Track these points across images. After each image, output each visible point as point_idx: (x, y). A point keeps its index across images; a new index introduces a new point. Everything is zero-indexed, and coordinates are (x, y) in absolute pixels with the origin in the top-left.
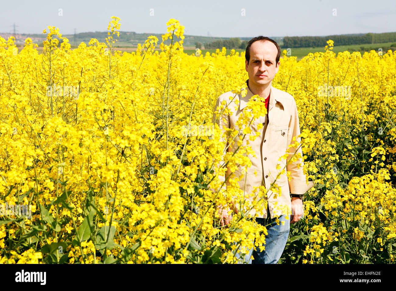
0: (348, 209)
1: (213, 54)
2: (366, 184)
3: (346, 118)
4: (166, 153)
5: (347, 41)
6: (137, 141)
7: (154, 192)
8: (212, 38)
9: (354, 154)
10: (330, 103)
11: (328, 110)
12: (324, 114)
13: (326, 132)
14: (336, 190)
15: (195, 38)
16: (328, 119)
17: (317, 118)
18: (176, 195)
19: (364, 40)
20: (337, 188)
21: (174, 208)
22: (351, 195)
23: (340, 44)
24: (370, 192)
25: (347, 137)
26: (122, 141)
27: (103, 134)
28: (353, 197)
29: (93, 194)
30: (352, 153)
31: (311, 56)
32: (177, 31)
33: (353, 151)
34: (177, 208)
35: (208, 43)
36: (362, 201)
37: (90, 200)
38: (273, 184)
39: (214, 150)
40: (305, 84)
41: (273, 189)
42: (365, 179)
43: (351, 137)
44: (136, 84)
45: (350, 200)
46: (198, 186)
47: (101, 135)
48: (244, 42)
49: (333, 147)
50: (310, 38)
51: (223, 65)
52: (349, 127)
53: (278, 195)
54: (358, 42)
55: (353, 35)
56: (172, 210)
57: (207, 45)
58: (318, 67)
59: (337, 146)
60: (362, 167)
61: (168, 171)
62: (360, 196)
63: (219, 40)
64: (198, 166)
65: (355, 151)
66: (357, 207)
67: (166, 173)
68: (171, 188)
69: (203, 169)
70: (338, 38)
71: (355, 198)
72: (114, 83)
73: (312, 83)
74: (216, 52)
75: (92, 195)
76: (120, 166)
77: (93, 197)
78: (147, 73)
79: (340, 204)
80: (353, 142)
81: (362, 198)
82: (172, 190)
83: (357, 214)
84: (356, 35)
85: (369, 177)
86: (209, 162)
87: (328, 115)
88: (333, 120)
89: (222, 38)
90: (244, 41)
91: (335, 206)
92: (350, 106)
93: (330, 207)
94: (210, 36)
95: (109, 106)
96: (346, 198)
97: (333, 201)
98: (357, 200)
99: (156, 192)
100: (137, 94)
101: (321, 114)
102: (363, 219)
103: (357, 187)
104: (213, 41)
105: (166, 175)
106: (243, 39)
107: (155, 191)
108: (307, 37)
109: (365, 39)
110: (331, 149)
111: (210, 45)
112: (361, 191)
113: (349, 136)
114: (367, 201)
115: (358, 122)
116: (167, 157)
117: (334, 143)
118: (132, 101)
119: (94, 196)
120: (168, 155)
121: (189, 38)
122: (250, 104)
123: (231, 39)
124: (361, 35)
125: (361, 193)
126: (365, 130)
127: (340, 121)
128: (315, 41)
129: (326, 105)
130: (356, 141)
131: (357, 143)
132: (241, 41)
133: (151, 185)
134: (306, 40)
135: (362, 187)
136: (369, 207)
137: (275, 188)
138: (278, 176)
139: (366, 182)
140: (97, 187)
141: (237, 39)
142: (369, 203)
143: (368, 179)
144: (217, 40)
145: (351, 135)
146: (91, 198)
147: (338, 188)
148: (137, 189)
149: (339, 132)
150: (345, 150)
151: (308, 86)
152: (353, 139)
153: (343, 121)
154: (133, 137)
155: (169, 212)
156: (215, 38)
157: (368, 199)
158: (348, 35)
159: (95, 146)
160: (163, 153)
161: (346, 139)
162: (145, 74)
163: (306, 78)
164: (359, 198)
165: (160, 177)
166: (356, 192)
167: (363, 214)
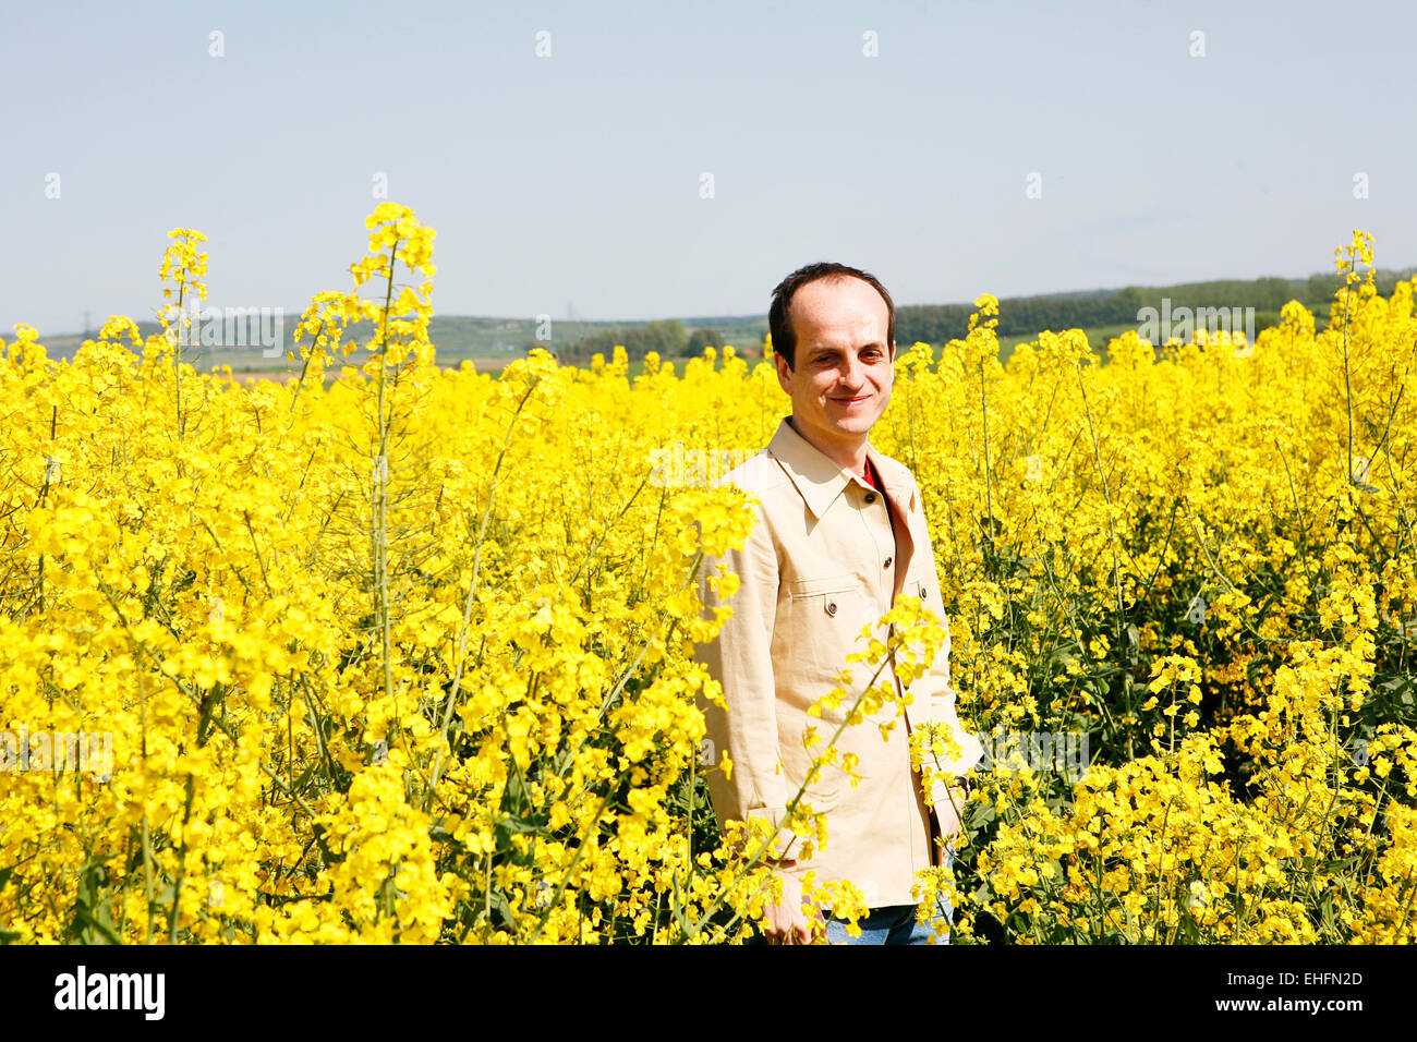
0: (1078, 889)
1: (584, 374)
2: (1138, 795)
3: (1060, 569)
4: (385, 707)
5: (1057, 315)
6: (264, 662)
7: (341, 858)
8: (586, 324)
9: (1092, 693)
10: (997, 512)
11: (994, 539)
12: (979, 555)
13: (984, 618)
14: (1033, 819)
15: (522, 327)
16: (996, 571)
17: (956, 571)
18: (418, 861)
19: (1113, 312)
20: (1036, 815)
21: (414, 914)
22: (1083, 835)
23: (1033, 327)
24: (1151, 817)
25: (1065, 636)
26: (206, 661)
27: (128, 638)
28: (1094, 843)
29: (102, 877)
30: (1088, 690)
31: (922, 354)
32: (406, 247)
33: (1090, 685)
34: (429, 912)
35: (572, 344)
36: (1128, 855)
37: (88, 904)
38: (795, 803)
39: (565, 684)
40: (910, 456)
41: (795, 823)
42: (1136, 774)
43: (1079, 633)
44: (269, 456)
45: (1084, 853)
46: (510, 825)
47: (123, 643)
48: (695, 334)
49: (1017, 670)
50: (929, 310)
51: (622, 410)
52: (1072, 596)
53: (815, 843)
54: (1095, 319)
55: (1074, 294)
56: (409, 921)
57: (568, 350)
58: (948, 392)
59: (1033, 670)
60: (1125, 739)
61: (392, 773)
62: (1120, 839)
63: (610, 330)
64: (505, 747)
65: (1095, 683)
66: (1110, 877)
67: (384, 782)
68: (396, 833)
69: (523, 761)
70: (1025, 309)
71: (1100, 846)
72: (182, 455)
73: (932, 449)
74: (594, 364)
75: (98, 883)
76: (194, 761)
77: (102, 892)
78: (320, 429)
79: (1049, 870)
80: (1088, 650)
81: (1124, 842)
82: (401, 841)
83: (1114, 904)
84: (1084, 294)
85: (1148, 769)
86: (549, 731)
87: (993, 559)
88: (1011, 574)
89: (619, 323)
90: (696, 329)
91: (1029, 878)
92: (1068, 523)
93: (1012, 883)
94: (577, 318)
95: (166, 547)
96: (1067, 846)
97: (1021, 859)
98: (1107, 853)
99: (350, 857)
100: (265, 488)
101: (968, 556)
102: (1136, 920)
103: (1107, 801)
104: (588, 336)
105: (385, 789)
106: (693, 322)
107: (345, 854)
108: (916, 308)
109: (1115, 307)
110: (1009, 678)
111: (577, 351)
112: (1122, 817)
113: (1072, 632)
114: (1148, 854)
115: (1102, 579)
116: (390, 723)
117: (1018, 657)
118: (247, 518)
119: (105, 884)
120: (390, 713)
121: (501, 328)
122: (688, 505)
123: (652, 325)
124: (1102, 293)
125: (1120, 827)
126: (1126, 604)
127: (1037, 578)
128: (945, 321)
129: (985, 522)
130: (1100, 647)
131: (1102, 654)
132: (688, 332)
133: (329, 832)
134: (915, 321)
135: (1124, 802)
136: (1152, 878)
137: (801, 818)
138: (813, 771)
139: (1137, 785)
140: (114, 850)
141: (672, 326)
142: (1152, 859)
143: (1146, 774)
144: (601, 330)
145: (1082, 627)
146: (94, 895)
147: (1041, 814)
148: (280, 852)
149: (1036, 618)
150: (1061, 679)
151: (917, 461)
152: (1087, 638)
153: (1049, 579)
154: (246, 646)
155: (396, 926)
156: (596, 324)
157: (1148, 848)
158: (1059, 295)
159: (101, 689)
160: (371, 706)
161: (1062, 641)
162: (316, 434)
163: (911, 430)
164: (1115, 845)
165: (363, 800)
166: (1105, 826)
167: (1135, 903)
